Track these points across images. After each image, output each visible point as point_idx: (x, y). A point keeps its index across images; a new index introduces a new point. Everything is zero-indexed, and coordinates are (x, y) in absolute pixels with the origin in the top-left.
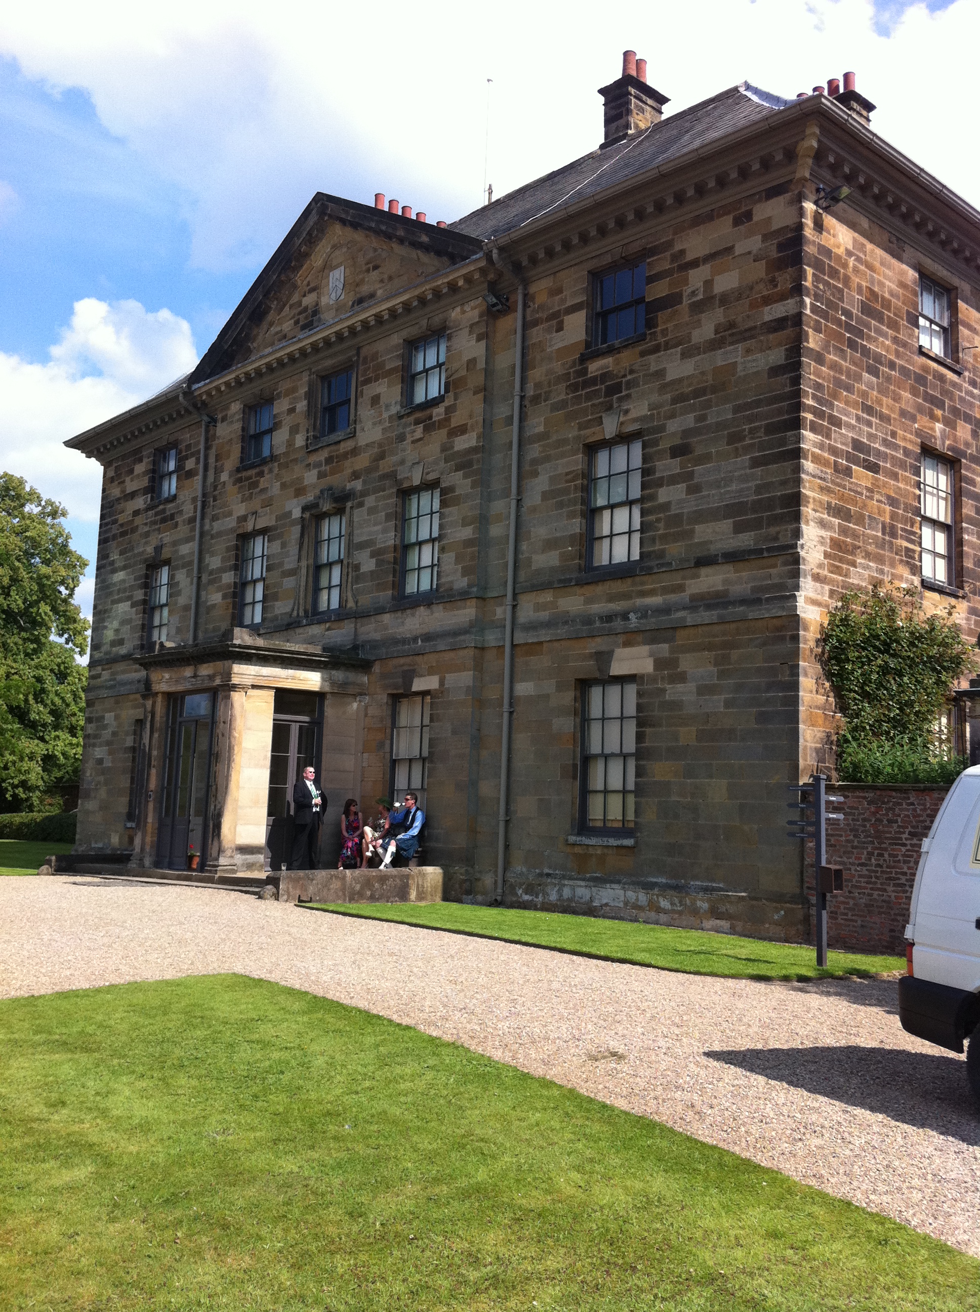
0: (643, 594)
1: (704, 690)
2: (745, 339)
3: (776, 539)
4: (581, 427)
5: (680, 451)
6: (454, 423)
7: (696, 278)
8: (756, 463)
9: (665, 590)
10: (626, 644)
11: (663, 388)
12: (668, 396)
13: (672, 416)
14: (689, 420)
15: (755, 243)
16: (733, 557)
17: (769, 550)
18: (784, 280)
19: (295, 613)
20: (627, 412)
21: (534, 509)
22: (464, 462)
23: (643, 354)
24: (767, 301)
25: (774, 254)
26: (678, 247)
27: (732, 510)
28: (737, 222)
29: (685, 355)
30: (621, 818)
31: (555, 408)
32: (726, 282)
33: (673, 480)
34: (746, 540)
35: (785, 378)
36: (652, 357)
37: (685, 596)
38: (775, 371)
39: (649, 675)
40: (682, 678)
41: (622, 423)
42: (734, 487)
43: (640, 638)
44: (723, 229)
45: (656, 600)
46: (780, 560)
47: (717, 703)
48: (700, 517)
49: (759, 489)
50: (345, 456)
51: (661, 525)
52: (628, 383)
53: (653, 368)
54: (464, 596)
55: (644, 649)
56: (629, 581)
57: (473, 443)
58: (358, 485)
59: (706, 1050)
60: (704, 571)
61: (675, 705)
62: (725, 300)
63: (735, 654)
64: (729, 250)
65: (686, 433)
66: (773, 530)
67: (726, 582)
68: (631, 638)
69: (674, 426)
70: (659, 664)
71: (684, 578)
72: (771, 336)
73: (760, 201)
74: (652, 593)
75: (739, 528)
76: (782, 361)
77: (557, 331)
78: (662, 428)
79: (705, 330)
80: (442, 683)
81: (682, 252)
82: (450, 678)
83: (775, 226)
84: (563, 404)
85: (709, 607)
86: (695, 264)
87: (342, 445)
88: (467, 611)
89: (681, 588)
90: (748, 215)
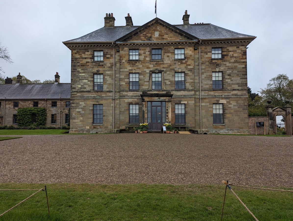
0: (224, 93)
1: (234, 106)
2: (239, 63)
4: (212, 69)
5: (229, 75)
6: (187, 64)
7: (231, 53)
8: (241, 79)
9: (228, 93)
10: (221, 99)
11: (226, 67)
12: (227, 68)
13: (228, 70)
14: (230, 71)
15: (240, 51)
16: (238, 90)
17: (244, 89)
18: (244, 57)
19: (149, 89)
20: (220, 68)
21: (203, 79)
22: (190, 70)
23: (222, 61)
24: (242, 59)
25: (243, 53)
26: (228, 48)
27: (238, 84)
28: (237, 48)
29: (229, 63)
31: (206, 65)
32: (236, 55)
33: (228, 79)
34: (240, 88)
35: (245, 69)
36: (224, 62)
37: (231, 94)
38: (243, 68)
39: (226, 104)
40: (231, 104)
41: (219, 70)
42: (238, 81)
43: (224, 98)
44: (235, 48)
45: (227, 94)
46: (245, 91)
47: (236, 107)
48: (233, 84)
49: (241, 82)
50: (161, 64)
51: (227, 84)
52: (220, 65)
53: (224, 63)
54: (192, 90)
55: (225, 100)
56: (222, 91)
57: (192, 67)
58: (165, 70)
60: (234, 91)
61: (230, 107)
62: (235, 57)
63: (239, 101)
64: (236, 51)
65: (230, 73)
66: (244, 87)
67: (237, 93)
69: (228, 72)
70: (227, 102)
71: (231, 91)
72: (243, 63)
73: (240, 46)
74: (226, 93)
75: (239, 86)
76: (244, 67)
77: (206, 54)
78: (226, 72)
79: (233, 60)
80: (188, 102)
81: (228, 49)
83: (243, 50)
84: (208, 65)
85: (235, 95)
86: (231, 51)
87: (160, 62)
88: (193, 92)
89: (230, 93)
90: (239, 47)
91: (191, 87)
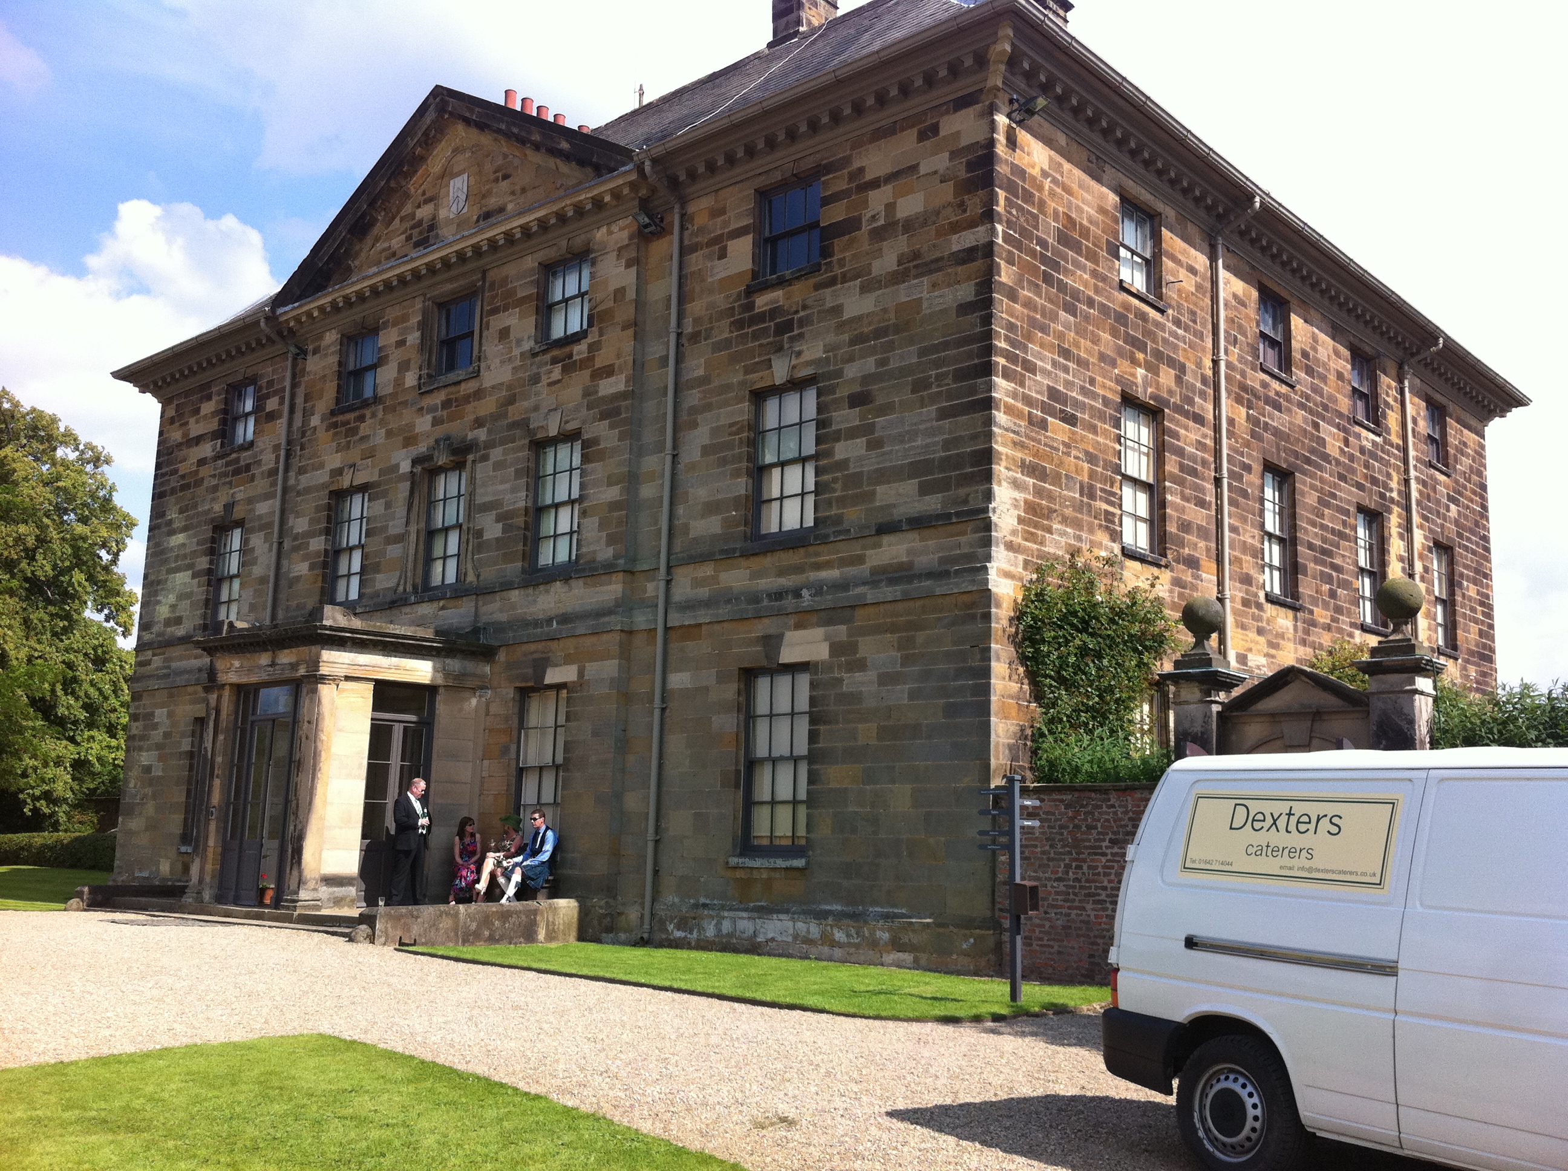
0: (818, 567)
1: (886, 679)
2: (931, 272)
3: (965, 501)
4: (747, 371)
5: (858, 400)
6: (598, 364)
7: (877, 200)
8: (944, 414)
9: (843, 563)
10: (798, 626)
11: (841, 326)
12: (846, 337)
13: (851, 359)
14: (869, 365)
15: (941, 162)
16: (919, 523)
17: (958, 514)
18: (974, 204)
19: (401, 588)
20: (799, 354)
21: (692, 467)
22: (609, 411)
23: (817, 287)
24: (956, 228)
25: (963, 174)
26: (856, 164)
27: (917, 469)
28: (922, 137)
29: (865, 289)
30: (790, 834)
31: (718, 347)
32: (910, 206)
33: (852, 434)
34: (933, 503)
35: (975, 317)
36: (828, 291)
37: (864, 569)
38: (964, 309)
39: (823, 662)
40: (861, 665)
41: (794, 367)
42: (919, 442)
43: (814, 619)
44: (906, 144)
45: (832, 574)
46: (970, 527)
47: (900, 693)
48: (882, 476)
49: (947, 445)
50: (467, 399)
51: (838, 486)
52: (800, 320)
53: (829, 304)
54: (609, 569)
55: (819, 632)
56: (802, 551)
57: (622, 387)
58: (482, 434)
59: (889, 1109)
60: (886, 539)
61: (855, 698)
62: (908, 226)
63: (921, 637)
64: (913, 168)
65: (867, 379)
66: (962, 492)
67: (909, 552)
68: (803, 619)
69: (852, 371)
70: (836, 649)
71: (864, 548)
72: (960, 269)
73: (947, 112)
74: (827, 565)
75: (925, 490)
76: (971, 298)
77: (719, 258)
78: (839, 373)
79: (887, 261)
80: (581, 673)
81: (861, 170)
82: (593, 669)
83: (965, 142)
84: (727, 344)
85: (892, 581)
86: (875, 184)
87: (463, 386)
88: (612, 587)
89: (860, 560)
90: (935, 129)
91: (608, 544)
